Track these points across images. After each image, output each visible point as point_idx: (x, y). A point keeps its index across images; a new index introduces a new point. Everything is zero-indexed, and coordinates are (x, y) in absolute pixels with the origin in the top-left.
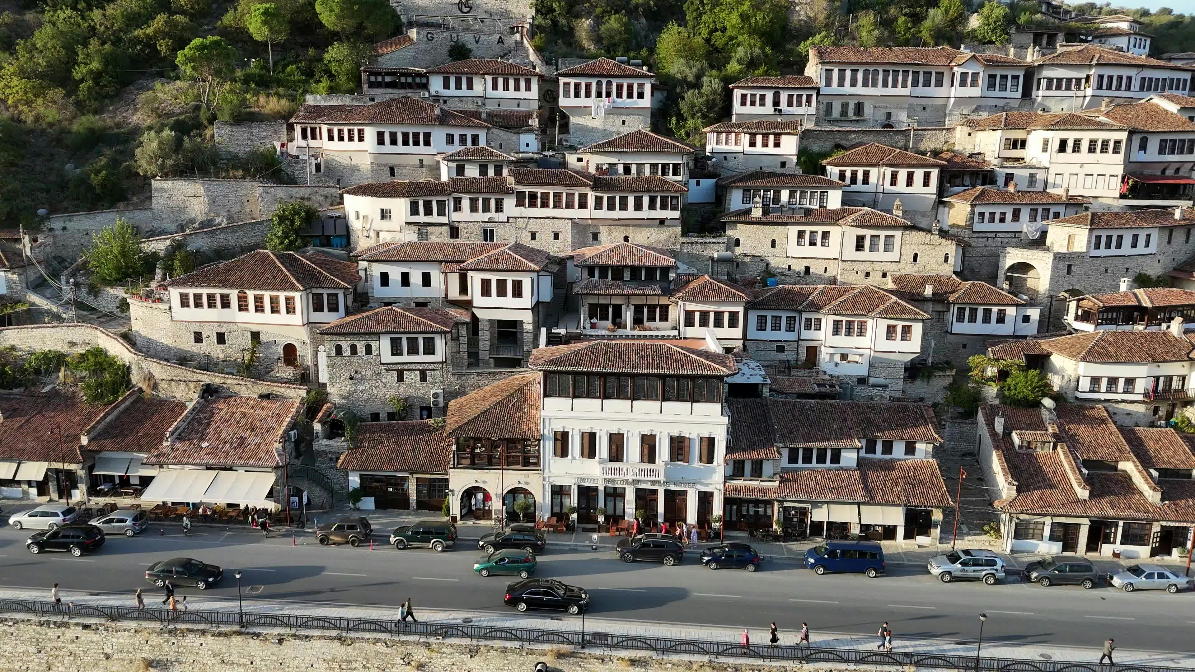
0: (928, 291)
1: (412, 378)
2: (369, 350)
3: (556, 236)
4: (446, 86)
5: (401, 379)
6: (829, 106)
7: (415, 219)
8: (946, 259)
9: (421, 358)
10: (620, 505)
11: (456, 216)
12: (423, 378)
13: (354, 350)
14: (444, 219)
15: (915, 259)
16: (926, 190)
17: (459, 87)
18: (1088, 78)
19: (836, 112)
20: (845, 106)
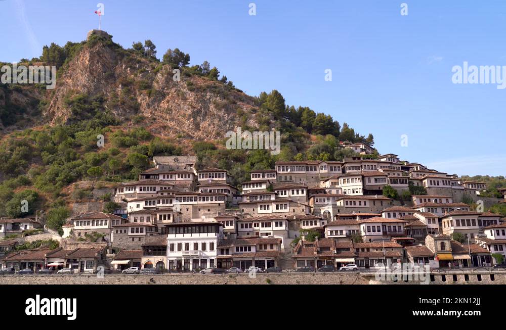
0: (295, 218)
1: (136, 240)
2: (125, 231)
3: (187, 210)
4: (164, 178)
5: (133, 240)
6: (281, 177)
7: (146, 206)
8: (303, 210)
9: (139, 234)
10: (188, 265)
11: (158, 205)
12: (140, 240)
13: (121, 231)
14: (154, 206)
15: (294, 211)
16: (303, 195)
17: (168, 178)
18: (361, 166)
19: (283, 179)
20: (286, 177)
